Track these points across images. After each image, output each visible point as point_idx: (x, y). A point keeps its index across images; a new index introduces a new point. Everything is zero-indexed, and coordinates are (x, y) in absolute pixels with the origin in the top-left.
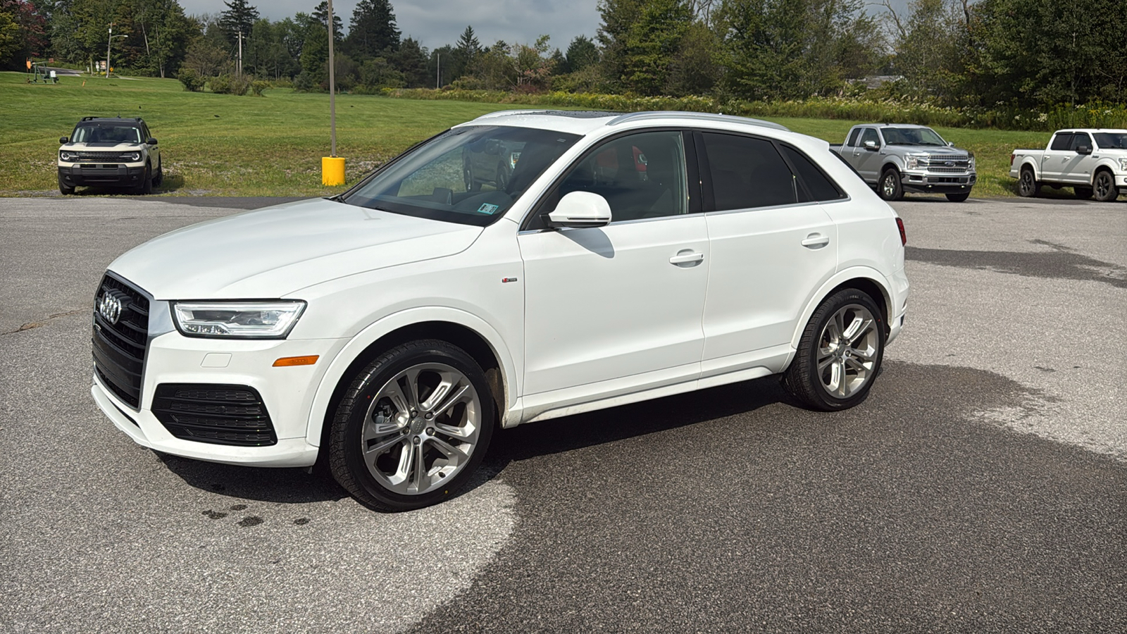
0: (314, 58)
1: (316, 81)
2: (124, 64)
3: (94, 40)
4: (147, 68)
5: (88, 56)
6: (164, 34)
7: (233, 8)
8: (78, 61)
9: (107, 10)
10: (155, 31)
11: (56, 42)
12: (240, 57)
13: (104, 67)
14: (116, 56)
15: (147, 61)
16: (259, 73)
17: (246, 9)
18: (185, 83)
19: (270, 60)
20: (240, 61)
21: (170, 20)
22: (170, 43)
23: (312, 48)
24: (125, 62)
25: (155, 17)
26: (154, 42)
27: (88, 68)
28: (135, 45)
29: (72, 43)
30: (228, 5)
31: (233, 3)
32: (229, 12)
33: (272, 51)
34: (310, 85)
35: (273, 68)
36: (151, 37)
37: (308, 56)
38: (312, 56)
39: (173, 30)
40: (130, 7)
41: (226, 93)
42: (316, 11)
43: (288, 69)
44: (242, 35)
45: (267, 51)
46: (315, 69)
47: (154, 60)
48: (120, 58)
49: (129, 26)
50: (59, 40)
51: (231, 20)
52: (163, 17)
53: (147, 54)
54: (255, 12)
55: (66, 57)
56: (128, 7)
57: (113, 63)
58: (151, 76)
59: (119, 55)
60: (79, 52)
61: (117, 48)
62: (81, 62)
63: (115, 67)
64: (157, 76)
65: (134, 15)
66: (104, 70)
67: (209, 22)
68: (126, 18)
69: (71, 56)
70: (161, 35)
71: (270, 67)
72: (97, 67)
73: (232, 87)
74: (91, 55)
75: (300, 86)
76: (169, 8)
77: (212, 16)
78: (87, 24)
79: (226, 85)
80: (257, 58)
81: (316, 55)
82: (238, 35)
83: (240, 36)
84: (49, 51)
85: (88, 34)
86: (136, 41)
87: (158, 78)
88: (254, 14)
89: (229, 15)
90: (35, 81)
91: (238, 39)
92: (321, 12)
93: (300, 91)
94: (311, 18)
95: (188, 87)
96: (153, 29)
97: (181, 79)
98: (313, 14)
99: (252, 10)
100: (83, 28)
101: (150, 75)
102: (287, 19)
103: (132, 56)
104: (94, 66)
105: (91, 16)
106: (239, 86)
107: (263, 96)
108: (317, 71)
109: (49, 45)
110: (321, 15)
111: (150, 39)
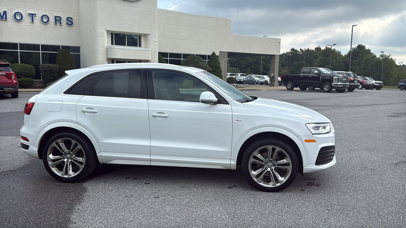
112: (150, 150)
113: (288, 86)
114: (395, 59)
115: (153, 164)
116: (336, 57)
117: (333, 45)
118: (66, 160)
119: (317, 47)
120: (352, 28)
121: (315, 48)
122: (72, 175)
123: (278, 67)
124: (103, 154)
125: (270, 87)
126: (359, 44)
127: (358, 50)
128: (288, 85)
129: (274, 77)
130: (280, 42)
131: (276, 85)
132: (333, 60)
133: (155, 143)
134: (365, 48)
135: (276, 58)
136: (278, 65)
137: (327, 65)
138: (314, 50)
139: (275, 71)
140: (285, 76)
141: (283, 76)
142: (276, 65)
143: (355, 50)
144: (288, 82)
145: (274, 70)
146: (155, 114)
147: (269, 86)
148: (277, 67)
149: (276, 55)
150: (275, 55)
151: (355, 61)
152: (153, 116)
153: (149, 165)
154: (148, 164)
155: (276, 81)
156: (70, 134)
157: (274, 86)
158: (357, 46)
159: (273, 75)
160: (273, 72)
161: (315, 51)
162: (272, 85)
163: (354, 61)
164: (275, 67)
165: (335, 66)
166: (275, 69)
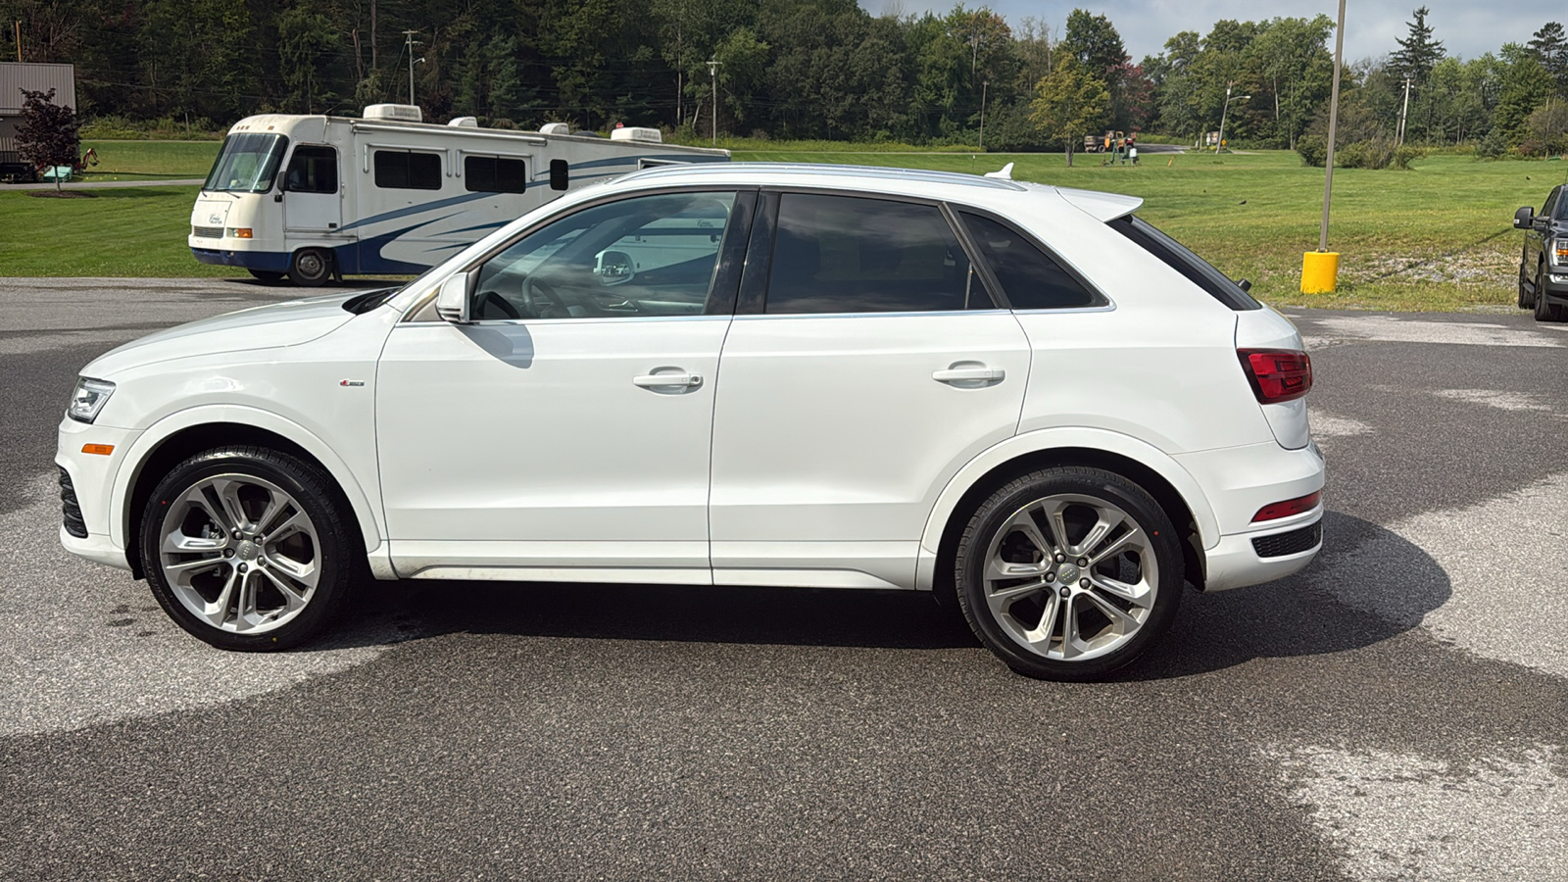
0: (1514, 109)
1: (1514, 143)
2: (1245, 134)
3: (1211, 105)
4: (1273, 137)
5: (1201, 126)
6: (1301, 90)
7: (1408, 46)
8: (1189, 134)
9: (1232, 65)
10: (1289, 87)
11: (1164, 111)
12: (1405, 114)
13: (1215, 139)
14: (1235, 125)
15: (1274, 129)
16: (1432, 136)
17: (1426, 46)
18: (1305, 155)
19: (1451, 117)
20: (1404, 121)
21: (1311, 70)
22: (1308, 102)
23: (1514, 94)
24: (1246, 132)
25: (1293, 68)
26: (1286, 102)
27: (1197, 143)
28: (1261, 109)
29: (1184, 112)
30: (1401, 42)
31: (1408, 39)
32: (1400, 53)
33: (1456, 104)
34: (1502, 149)
35: (1454, 128)
36: (1283, 96)
37: (1505, 107)
38: (1511, 106)
39: (1314, 84)
40: (1261, 58)
41: (1356, 167)
42: (1536, 38)
43: (1478, 127)
44: (1411, 84)
45: (1450, 103)
46: (1515, 126)
47: (1284, 127)
48: (1240, 126)
49: (1257, 83)
50: (1170, 108)
51: (1402, 64)
52: (1303, 69)
53: (1275, 119)
54: (1439, 48)
55: (1175, 130)
56: (1258, 58)
57: (1230, 134)
58: (1277, 149)
59: (1240, 122)
60: (1191, 122)
61: (1237, 114)
62: (1191, 135)
63: (1233, 139)
64: (1284, 148)
65: (1265, 68)
66: (1215, 144)
67: (1372, 69)
68: (1254, 73)
69: (1182, 127)
70: (1297, 92)
71: (1449, 127)
72: (1208, 140)
73: (1366, 159)
74: (1205, 125)
75: (1485, 151)
76: (1313, 54)
77: (1376, 61)
78: (1205, 85)
79: (1357, 155)
80: (1432, 115)
81: (1519, 105)
82: (1405, 84)
83: (1408, 85)
84: (1157, 123)
85: (1203, 100)
86: (1263, 102)
87: (1287, 151)
88: (1437, 52)
89: (1401, 56)
90: (1112, 162)
91: (1404, 89)
92: (1543, 40)
93: (1484, 159)
94: (1526, 50)
95: (1308, 161)
96: (1288, 84)
97: (1300, 150)
98: (1529, 43)
99: (1435, 47)
100: (1199, 92)
101: (1276, 147)
102: (1487, 54)
103: (1255, 122)
104: (1205, 137)
105: (1212, 74)
106: (1375, 156)
107: (1409, 168)
108: (1518, 129)
109: (1157, 116)
110: (1543, 43)
111: (1281, 99)
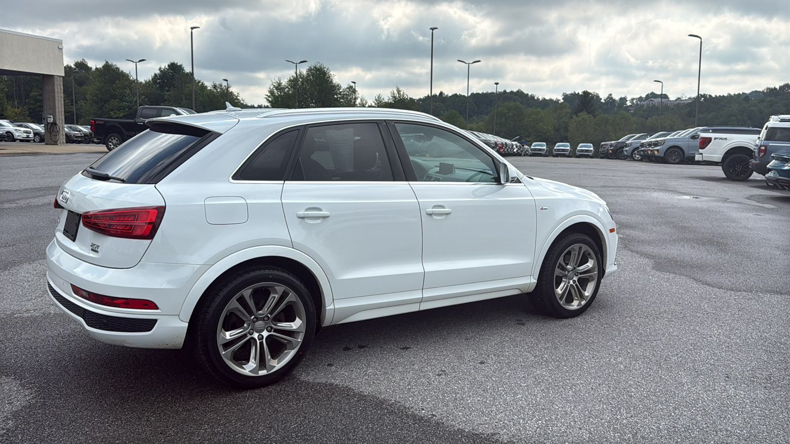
112: (423, 280)
113: (111, 144)
114: (238, 94)
115: (425, 306)
116: (131, 85)
117: (140, 61)
118: (256, 335)
119: (79, 62)
120: (192, 32)
121: (74, 63)
122: (275, 367)
123: (63, 102)
124: (339, 305)
125: (47, 146)
126: (172, 62)
127: (171, 73)
128: (110, 142)
129: (54, 124)
130: (61, 49)
131: (61, 141)
132: (126, 90)
133: (431, 267)
134: (184, 70)
135: (56, 82)
136: (61, 97)
137: (113, 100)
138: (73, 66)
139: (57, 110)
140: (100, 122)
141: (97, 122)
142: (57, 98)
143: (164, 73)
144: (108, 137)
145: (55, 109)
146: (430, 210)
147: (44, 143)
148: (60, 103)
149: (55, 77)
150: (53, 76)
151: (168, 95)
152: (427, 214)
153: (417, 309)
154: (414, 308)
155: (61, 133)
156: (271, 272)
157: (57, 145)
158: (169, 66)
159: (52, 119)
160: (51, 112)
161: (75, 69)
162: (53, 143)
163: (167, 93)
164: (57, 101)
165: (131, 102)
166: (57, 106)
